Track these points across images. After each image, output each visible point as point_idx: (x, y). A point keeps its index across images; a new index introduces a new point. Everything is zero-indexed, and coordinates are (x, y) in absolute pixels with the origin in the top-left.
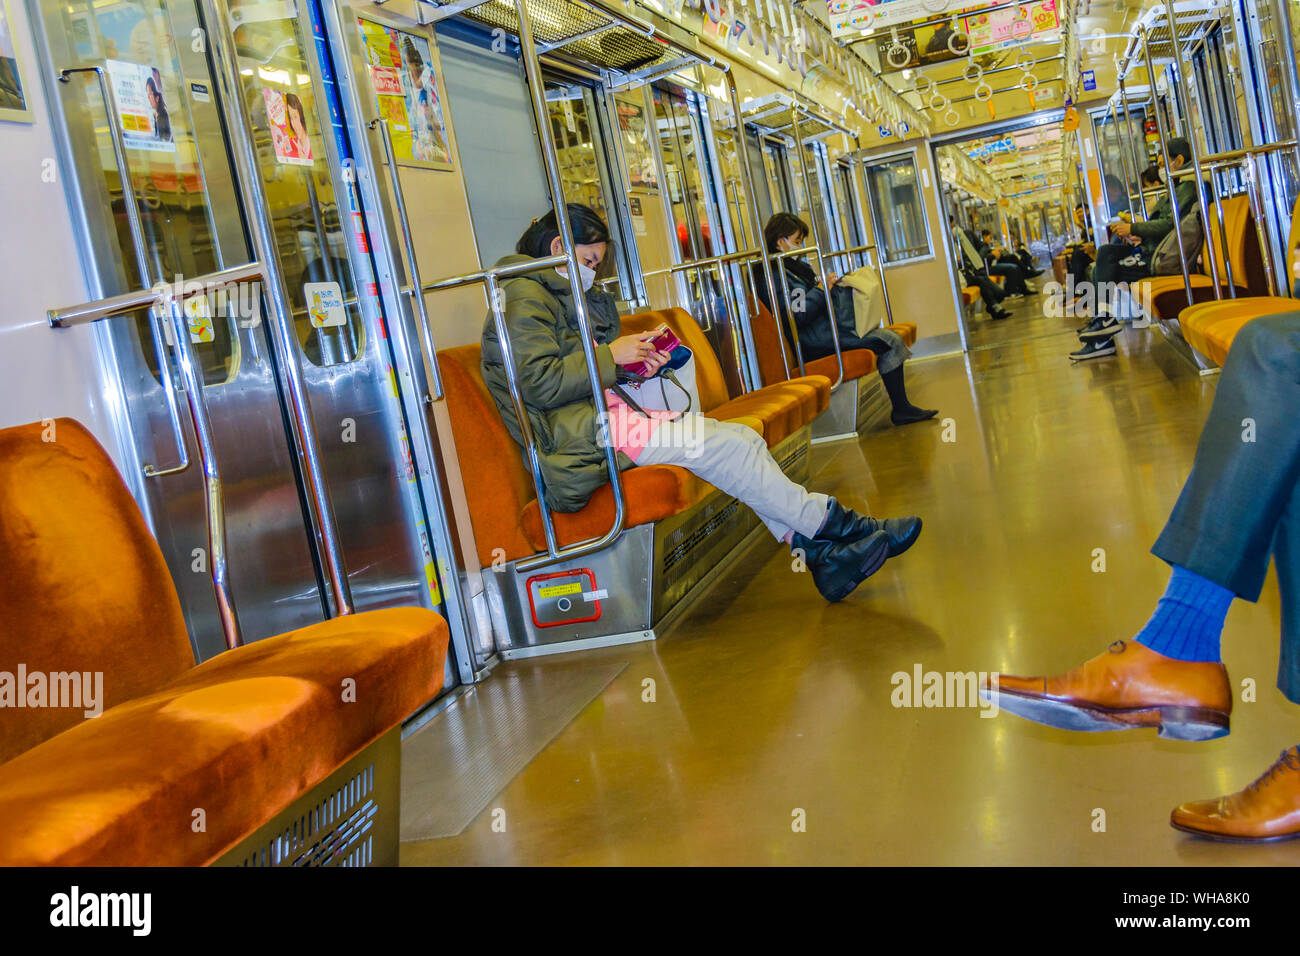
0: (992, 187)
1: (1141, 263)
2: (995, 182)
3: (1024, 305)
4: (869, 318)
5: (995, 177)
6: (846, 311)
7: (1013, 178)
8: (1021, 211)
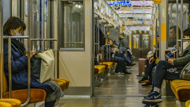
0: (118, 20)
1: (177, 72)
2: (120, 18)
3: (123, 78)
4: (47, 74)
5: (120, 17)
6: (36, 70)
7: (128, 18)
8: (131, 33)
